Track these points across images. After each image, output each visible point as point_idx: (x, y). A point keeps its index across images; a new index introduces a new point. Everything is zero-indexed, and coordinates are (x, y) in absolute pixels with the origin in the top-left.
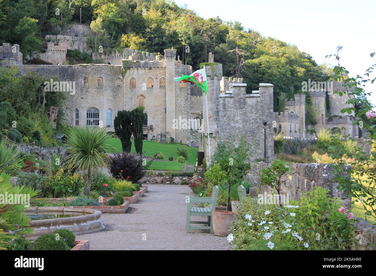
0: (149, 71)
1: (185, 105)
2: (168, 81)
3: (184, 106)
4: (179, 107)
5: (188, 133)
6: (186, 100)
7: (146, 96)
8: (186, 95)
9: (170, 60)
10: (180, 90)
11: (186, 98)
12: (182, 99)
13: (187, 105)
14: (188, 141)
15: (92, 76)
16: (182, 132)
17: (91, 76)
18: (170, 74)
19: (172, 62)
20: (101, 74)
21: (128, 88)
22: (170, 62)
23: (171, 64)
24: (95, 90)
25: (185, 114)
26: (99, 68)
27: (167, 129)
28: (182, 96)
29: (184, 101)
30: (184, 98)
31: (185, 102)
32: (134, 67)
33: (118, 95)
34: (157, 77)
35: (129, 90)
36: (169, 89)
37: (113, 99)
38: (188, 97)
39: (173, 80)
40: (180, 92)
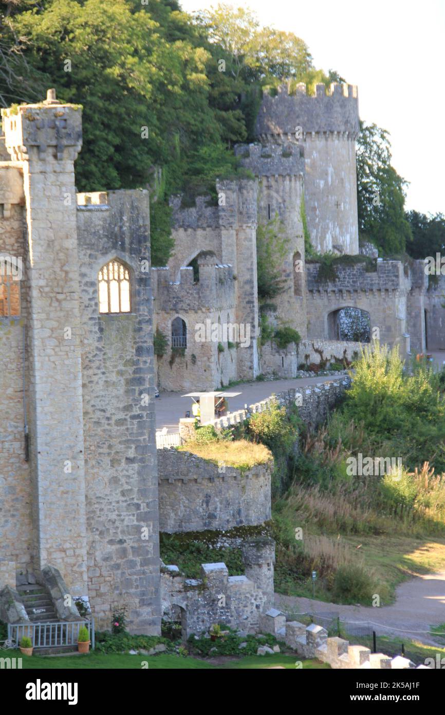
1: (127, 408)
2: (42, 283)
3: (121, 415)
4: (98, 423)
5: (145, 563)
6: (129, 382)
8: (131, 353)
9: (49, 169)
10: (101, 330)
11: (131, 369)
12: (113, 377)
13: (136, 411)
14: (149, 609)
16: (116, 560)
18: (50, 243)
22: (52, 177)
25: (130, 460)
27: (43, 555)
28: (108, 364)
29: (121, 390)
30: (121, 373)
31: (127, 392)
36: (47, 333)
38: (141, 366)
39: (67, 280)
40: (100, 339)
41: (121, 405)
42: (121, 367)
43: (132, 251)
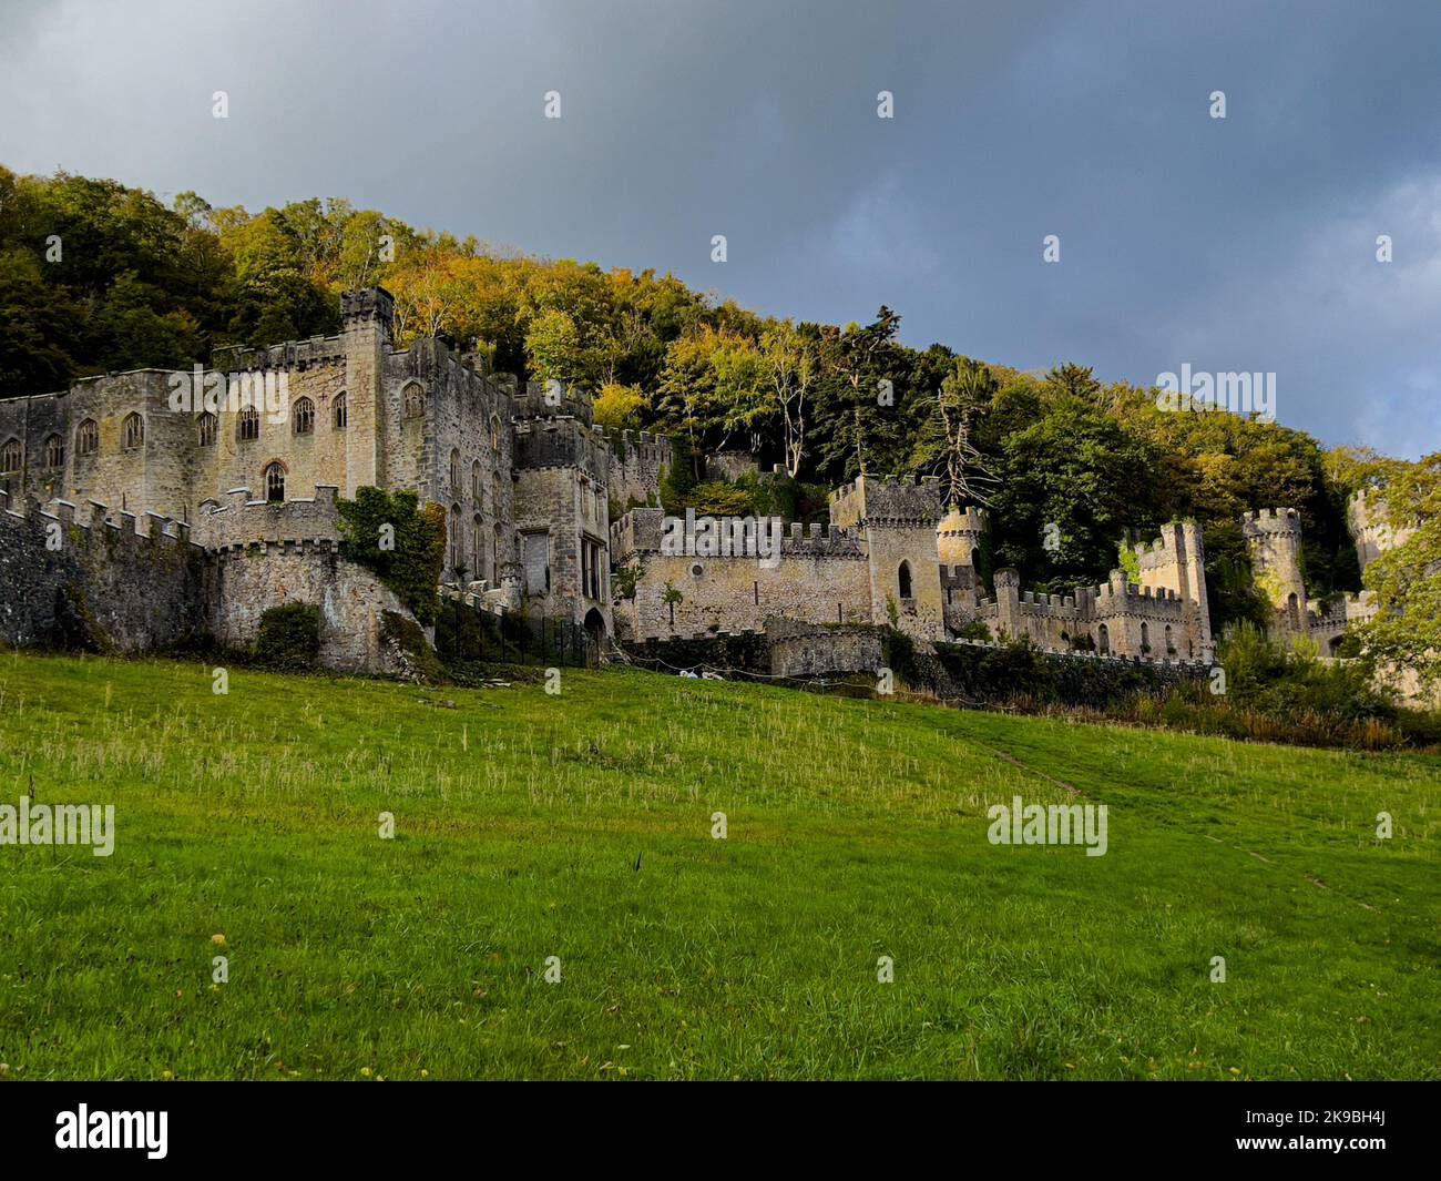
0: (301, 375)
1: (417, 478)
6: (419, 461)
7: (290, 465)
8: (421, 442)
9: (359, 327)
10: (402, 429)
11: (419, 453)
12: (409, 458)
13: (423, 479)
15: (111, 415)
17: (105, 414)
19: (366, 332)
20: (136, 405)
21: (234, 441)
22: (360, 332)
23: (362, 340)
24: (117, 458)
26: (133, 383)
28: (406, 450)
29: (414, 467)
30: (414, 455)
31: (417, 467)
32: (250, 369)
33: (203, 471)
34: (326, 393)
35: (236, 447)
37: (184, 488)
38: (427, 449)
39: (368, 394)
40: (401, 434)
41: (413, 476)
42: (414, 452)
43: (422, 376)
